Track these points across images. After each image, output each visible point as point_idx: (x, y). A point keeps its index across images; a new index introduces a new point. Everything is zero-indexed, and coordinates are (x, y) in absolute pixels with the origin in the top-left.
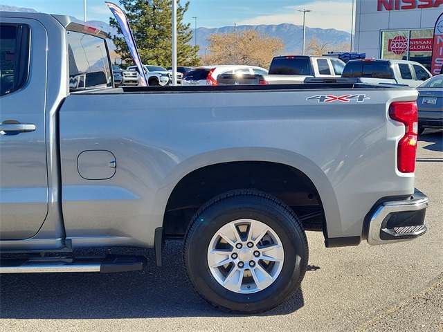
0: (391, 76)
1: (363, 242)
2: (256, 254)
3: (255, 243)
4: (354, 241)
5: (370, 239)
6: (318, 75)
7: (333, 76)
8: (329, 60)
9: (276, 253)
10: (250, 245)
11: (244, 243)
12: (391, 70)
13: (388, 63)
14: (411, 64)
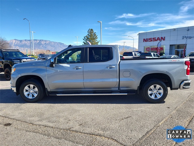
0: (152, 56)
1: (179, 89)
2: (157, 91)
3: (157, 89)
4: (177, 89)
5: (181, 88)
6: (134, 56)
7: (137, 56)
8: (136, 53)
9: (162, 91)
10: (156, 90)
11: (155, 89)
12: (152, 55)
13: (151, 53)
14: (155, 53)
